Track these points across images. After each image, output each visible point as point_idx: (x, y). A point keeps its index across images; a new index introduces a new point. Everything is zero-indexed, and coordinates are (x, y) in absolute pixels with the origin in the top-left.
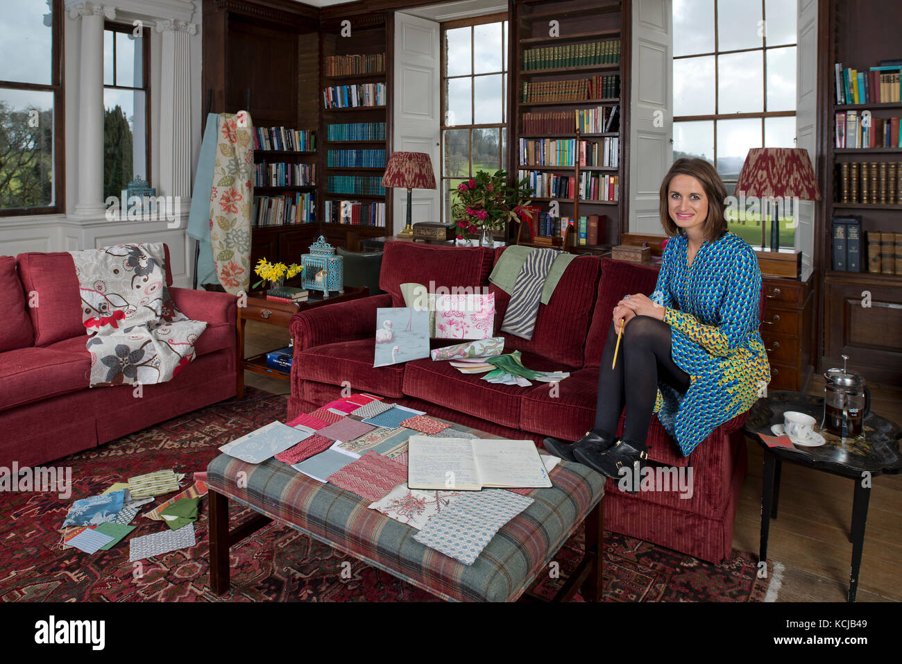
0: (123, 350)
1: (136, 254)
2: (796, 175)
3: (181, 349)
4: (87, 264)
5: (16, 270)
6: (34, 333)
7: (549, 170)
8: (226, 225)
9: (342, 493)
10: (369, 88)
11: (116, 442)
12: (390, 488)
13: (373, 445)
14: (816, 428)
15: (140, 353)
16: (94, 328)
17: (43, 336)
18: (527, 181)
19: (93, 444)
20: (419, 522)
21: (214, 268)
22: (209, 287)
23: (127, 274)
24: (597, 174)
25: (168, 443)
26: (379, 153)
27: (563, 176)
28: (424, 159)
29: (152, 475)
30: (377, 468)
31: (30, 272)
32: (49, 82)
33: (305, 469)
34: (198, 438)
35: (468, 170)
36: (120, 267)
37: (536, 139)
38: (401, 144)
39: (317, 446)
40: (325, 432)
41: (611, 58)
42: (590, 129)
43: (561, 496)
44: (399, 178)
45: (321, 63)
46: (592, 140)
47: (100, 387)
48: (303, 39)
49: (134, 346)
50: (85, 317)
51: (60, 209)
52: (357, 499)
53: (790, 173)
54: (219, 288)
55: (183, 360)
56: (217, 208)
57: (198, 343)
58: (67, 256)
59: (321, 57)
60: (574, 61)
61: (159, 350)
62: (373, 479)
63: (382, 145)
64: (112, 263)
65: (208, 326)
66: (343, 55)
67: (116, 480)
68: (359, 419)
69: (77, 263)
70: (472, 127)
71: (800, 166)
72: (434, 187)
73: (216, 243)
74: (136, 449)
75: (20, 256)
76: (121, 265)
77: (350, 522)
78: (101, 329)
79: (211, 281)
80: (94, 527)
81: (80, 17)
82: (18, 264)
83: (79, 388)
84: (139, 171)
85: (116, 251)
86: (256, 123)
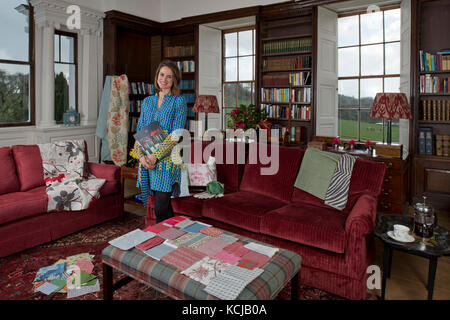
0: (64, 194)
1: (70, 146)
2: (400, 106)
3: (93, 193)
4: (47, 151)
5: (11, 153)
6: (20, 185)
7: (276, 104)
8: (115, 131)
9: (167, 266)
10: (186, 63)
11: (60, 239)
12: (191, 264)
13: (184, 242)
14: (410, 233)
15: (72, 195)
16: (49, 183)
17: (24, 187)
18: (265, 109)
19: (49, 240)
20: (205, 281)
21: (109, 153)
22: (106, 162)
23: (66, 155)
24: (300, 106)
25: (86, 240)
26: (191, 95)
27: (283, 107)
28: (213, 98)
29: (78, 256)
30: (186, 253)
31: (18, 155)
32: (27, 60)
33: (150, 253)
34: (100, 237)
35: (236, 104)
36: (63, 152)
37: (270, 88)
38: (202, 91)
39: (156, 242)
40: (161, 235)
41: (307, 48)
42: (296, 83)
43: (277, 268)
44: (201, 108)
45: (162, 50)
46: (298, 89)
47: (53, 212)
48: (153, 39)
49: (69, 191)
50: (45, 177)
51: (33, 123)
52: (176, 269)
53: (397, 105)
54: (112, 163)
55: (94, 198)
56: (110, 123)
57: (101, 190)
58: (36, 147)
59: (162, 47)
60: (289, 49)
61: (82, 193)
62: (183, 259)
63: (193, 91)
64: (59, 150)
65: (106, 181)
66: (173, 46)
67: (60, 258)
68: (178, 228)
69: (41, 150)
70: (238, 82)
71: (402, 102)
72: (218, 112)
73: (110, 141)
74: (70, 243)
75: (14, 147)
76: (63, 151)
77: (171, 281)
78: (53, 183)
79: (107, 159)
80: (49, 281)
81: (43, 28)
82: (12, 151)
83: (42, 212)
84: (72, 104)
85: (61, 144)
86: (130, 81)
